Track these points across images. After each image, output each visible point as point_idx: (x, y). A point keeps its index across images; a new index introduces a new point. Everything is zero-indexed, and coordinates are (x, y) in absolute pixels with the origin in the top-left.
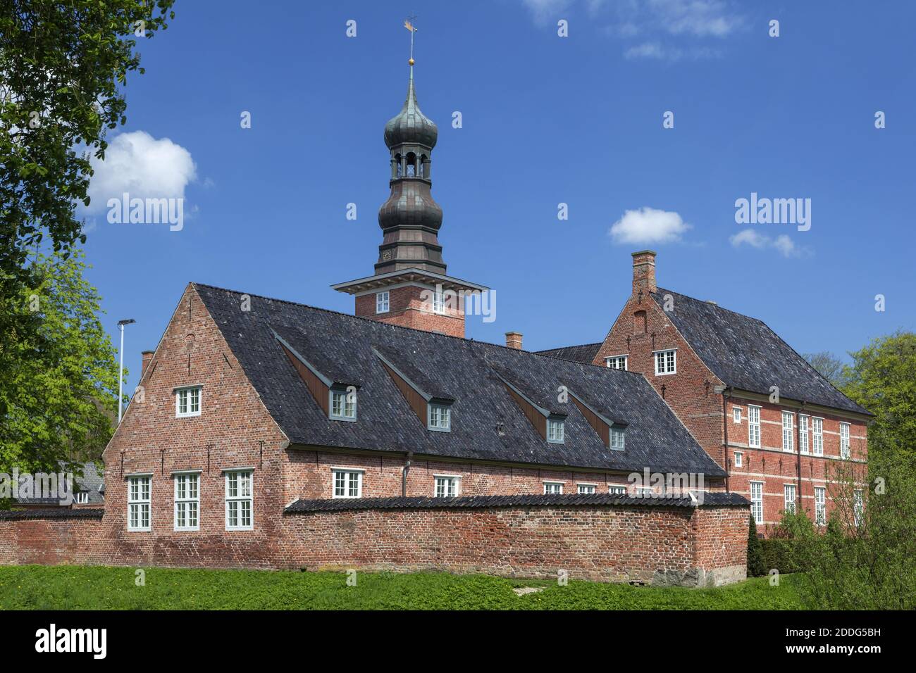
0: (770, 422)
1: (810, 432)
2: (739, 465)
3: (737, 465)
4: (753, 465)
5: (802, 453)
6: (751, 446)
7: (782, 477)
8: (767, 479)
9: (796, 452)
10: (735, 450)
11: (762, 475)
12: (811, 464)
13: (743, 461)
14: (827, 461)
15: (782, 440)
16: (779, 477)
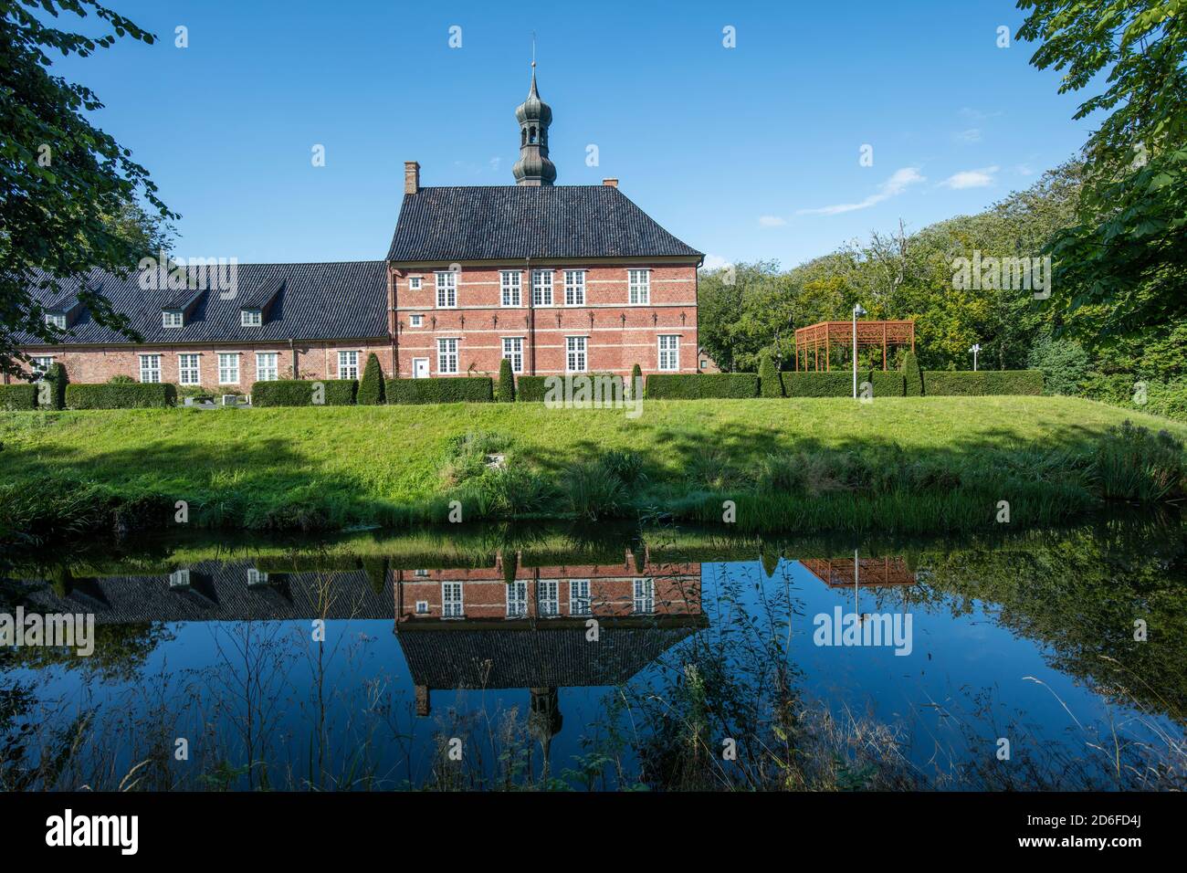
0: (476, 283)
1: (559, 286)
2: (420, 325)
3: (412, 325)
4: (443, 324)
5: (536, 306)
6: (438, 307)
7: (496, 331)
8: (466, 334)
9: (527, 306)
10: (409, 313)
11: (458, 331)
12: (559, 316)
13: (424, 322)
14: (593, 310)
15: (499, 297)
16: (492, 331)
